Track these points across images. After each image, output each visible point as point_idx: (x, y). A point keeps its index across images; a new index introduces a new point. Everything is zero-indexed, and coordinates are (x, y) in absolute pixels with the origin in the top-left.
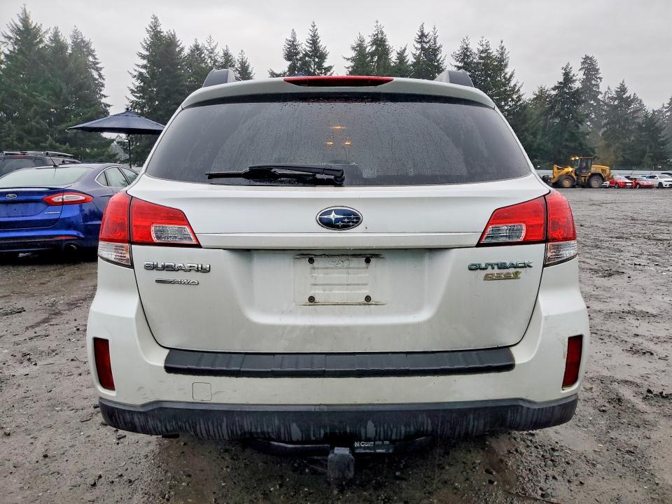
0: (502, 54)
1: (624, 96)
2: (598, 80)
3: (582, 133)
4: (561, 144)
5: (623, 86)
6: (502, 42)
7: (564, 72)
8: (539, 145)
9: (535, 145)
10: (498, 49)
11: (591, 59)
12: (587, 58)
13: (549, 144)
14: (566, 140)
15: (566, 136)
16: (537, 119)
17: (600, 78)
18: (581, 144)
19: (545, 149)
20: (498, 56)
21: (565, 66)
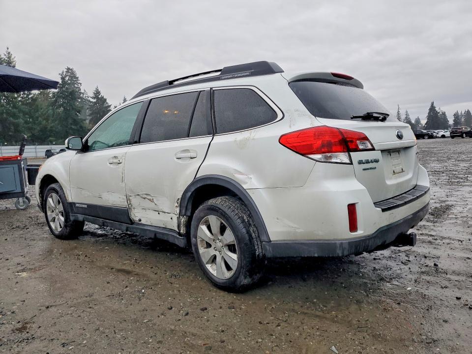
0: (9, 58)
1: (100, 96)
2: (79, 85)
3: (81, 119)
4: (67, 127)
5: (98, 90)
6: (8, 49)
7: (61, 76)
8: (51, 127)
9: (49, 127)
10: (6, 53)
11: (71, 70)
12: (68, 69)
13: (59, 127)
14: (71, 124)
15: (70, 121)
16: (47, 108)
17: (81, 84)
18: (81, 127)
19: (57, 130)
20: (6, 59)
21: (61, 72)
